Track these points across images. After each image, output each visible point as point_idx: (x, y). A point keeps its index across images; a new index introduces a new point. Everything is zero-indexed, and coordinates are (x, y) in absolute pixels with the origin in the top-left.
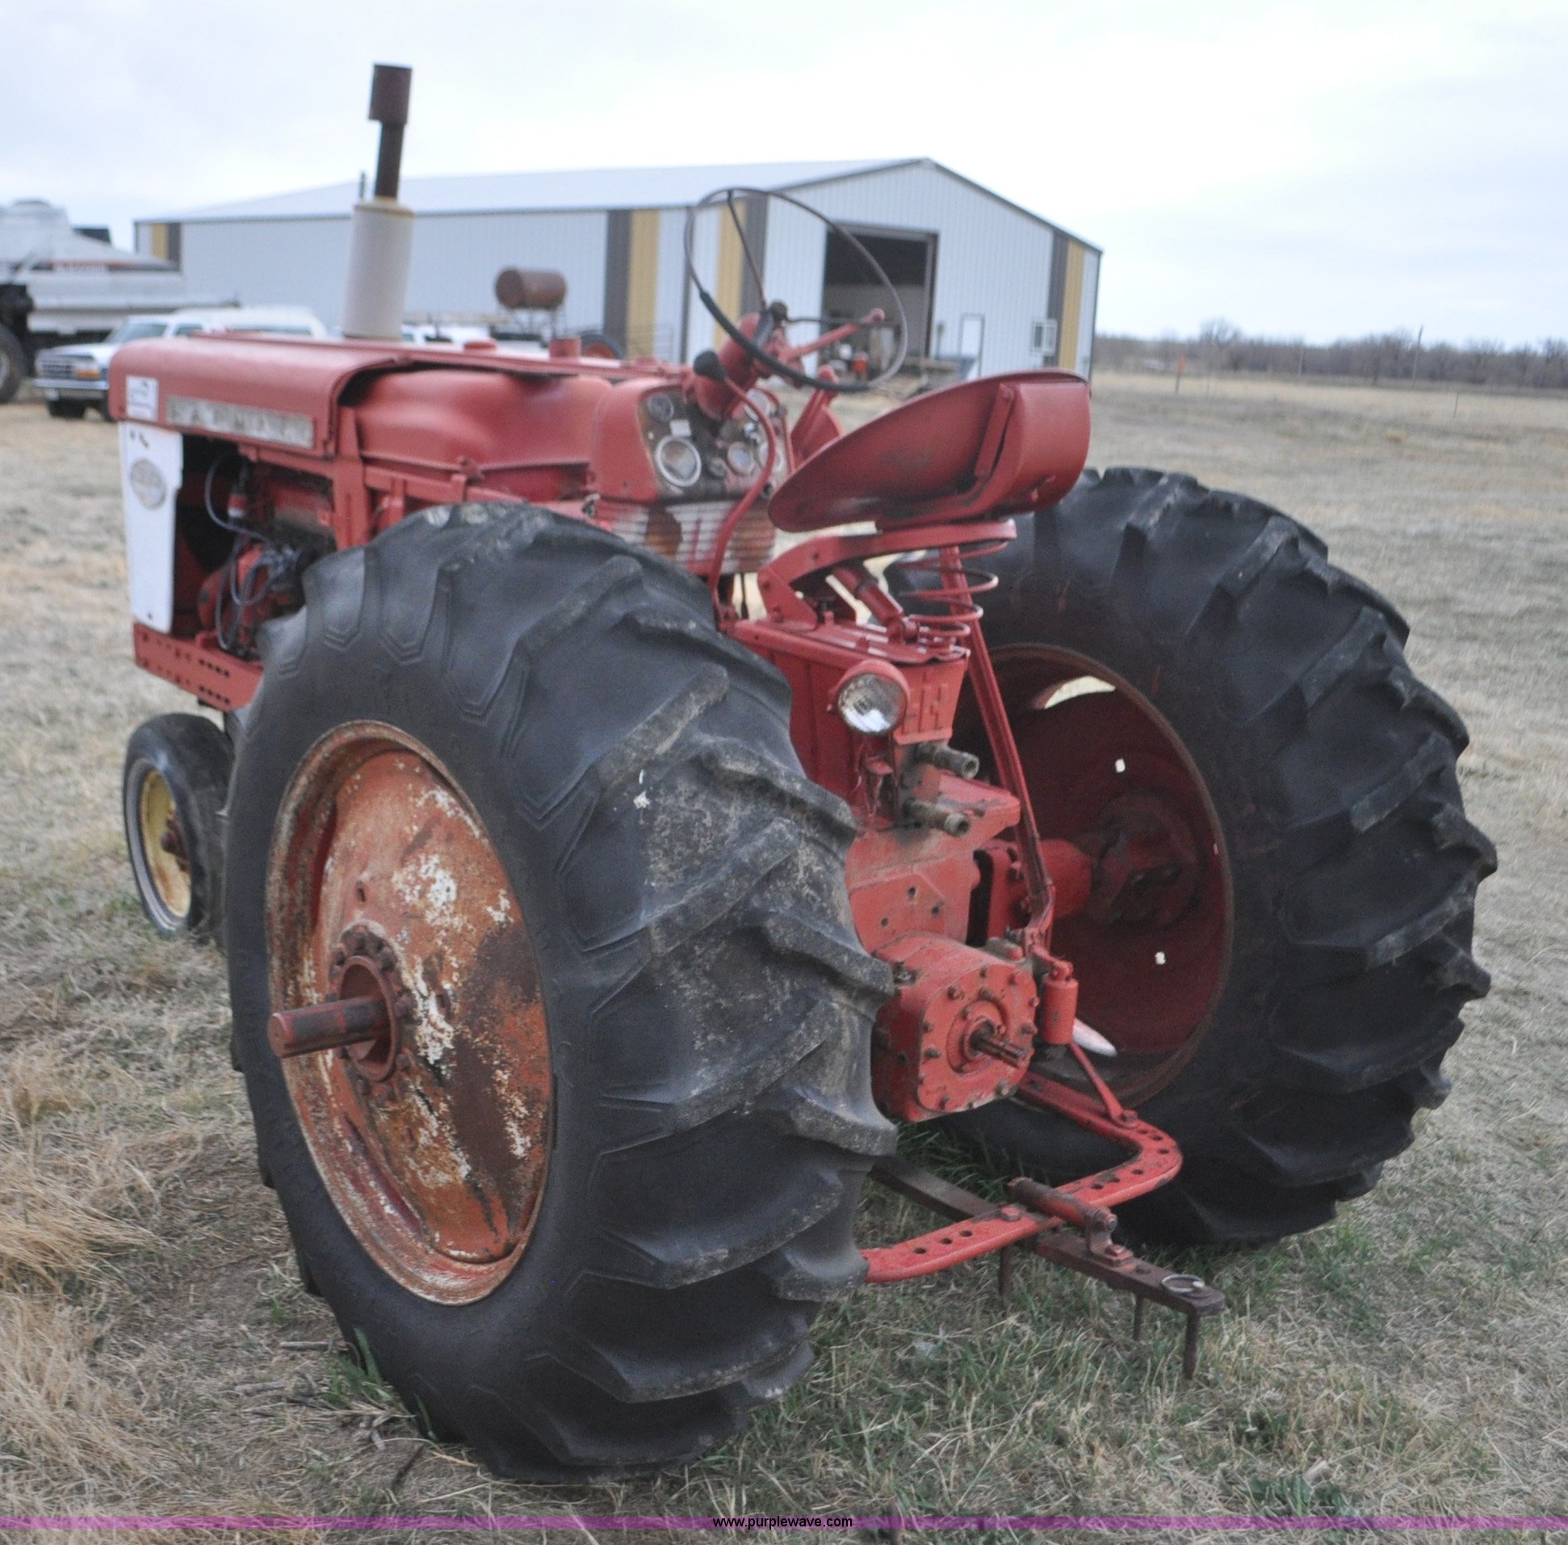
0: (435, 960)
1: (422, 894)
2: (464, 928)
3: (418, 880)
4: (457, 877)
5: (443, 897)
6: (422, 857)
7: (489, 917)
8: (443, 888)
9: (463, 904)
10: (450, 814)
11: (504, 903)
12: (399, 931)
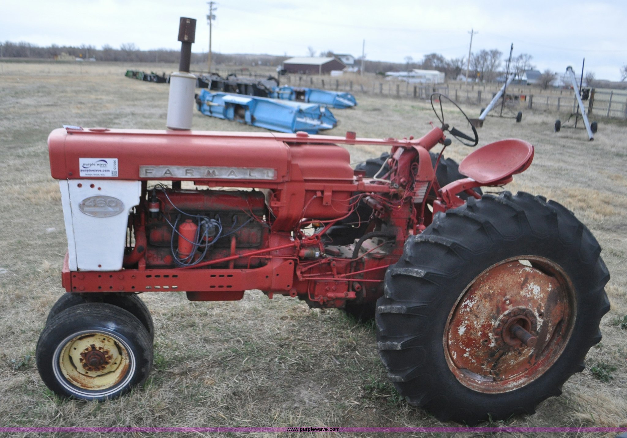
0: (539, 307)
1: (532, 293)
2: (544, 296)
3: (529, 291)
4: (539, 285)
5: (537, 291)
6: (528, 285)
7: (548, 291)
8: (536, 289)
9: (542, 290)
10: (531, 272)
11: (550, 286)
12: (529, 305)
